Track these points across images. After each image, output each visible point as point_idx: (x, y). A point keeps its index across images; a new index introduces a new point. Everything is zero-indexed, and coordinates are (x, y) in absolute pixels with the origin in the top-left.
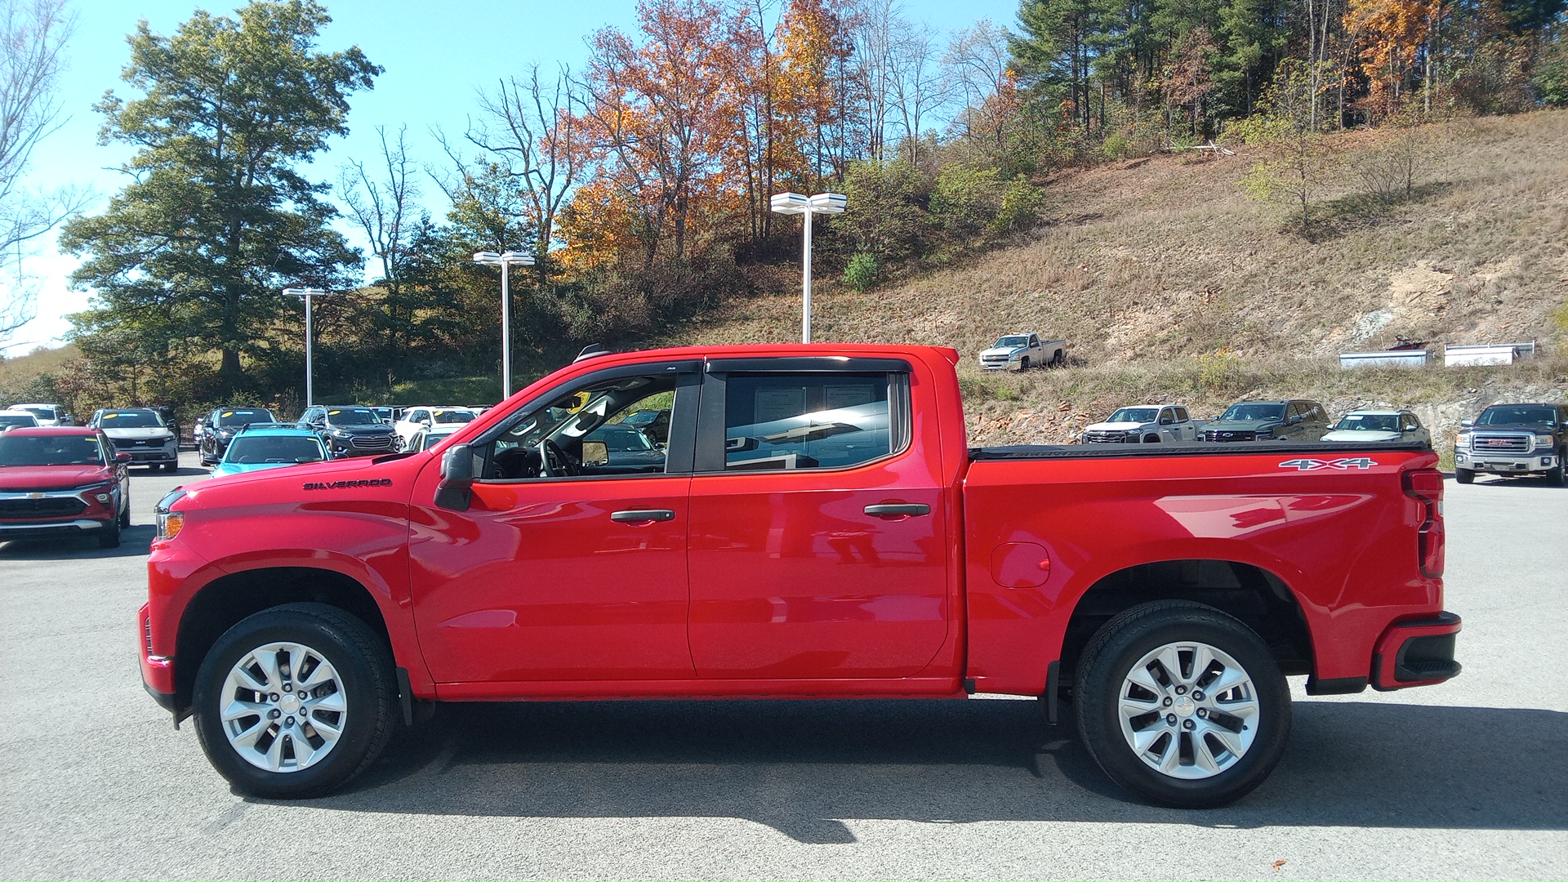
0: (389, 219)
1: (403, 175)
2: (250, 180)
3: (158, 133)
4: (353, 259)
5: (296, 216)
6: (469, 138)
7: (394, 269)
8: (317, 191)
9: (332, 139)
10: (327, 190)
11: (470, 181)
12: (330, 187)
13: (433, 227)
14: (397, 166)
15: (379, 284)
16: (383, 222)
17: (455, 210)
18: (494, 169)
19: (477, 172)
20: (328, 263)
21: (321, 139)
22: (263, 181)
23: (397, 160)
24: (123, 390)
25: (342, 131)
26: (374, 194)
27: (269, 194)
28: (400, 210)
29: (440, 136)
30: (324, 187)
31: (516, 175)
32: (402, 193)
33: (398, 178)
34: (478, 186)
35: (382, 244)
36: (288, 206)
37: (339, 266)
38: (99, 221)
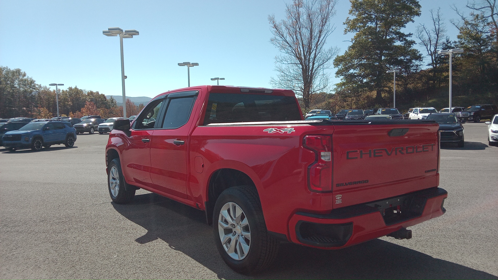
0: (434, 42)
1: (439, 26)
2: (386, 37)
3: (360, 27)
4: (419, 58)
5: (401, 46)
6: (468, 7)
7: (435, 60)
8: (408, 37)
9: (416, 18)
10: (411, 36)
11: (467, 23)
12: (412, 34)
13: (450, 42)
14: (437, 23)
15: (429, 65)
16: (431, 43)
17: (460, 34)
18: (477, 16)
19: (470, 19)
20: (410, 61)
21: (412, 19)
22: (390, 36)
23: (436, 21)
24: (348, 105)
25: (418, 15)
26: (429, 35)
27: (392, 40)
28: (438, 38)
29: (455, 9)
30: (410, 35)
31: (486, 17)
32: (438, 32)
33: (437, 27)
34: (470, 24)
35: (431, 51)
36: (398, 43)
37: (414, 61)
38: (342, 56)
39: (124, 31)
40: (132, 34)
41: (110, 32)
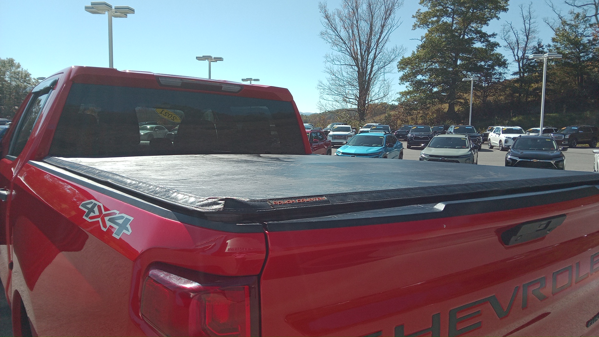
0: (522, 45)
1: (530, 25)
2: (464, 37)
3: (433, 23)
4: (503, 64)
5: (482, 49)
6: (567, 3)
7: (522, 67)
8: (491, 37)
9: (501, 14)
10: (495, 36)
11: (564, 23)
12: (496, 35)
13: (543, 46)
14: (527, 21)
15: (515, 74)
16: (519, 47)
17: (555, 37)
18: (578, 16)
19: (569, 18)
20: (492, 67)
21: (497, 15)
22: (469, 36)
23: (527, 18)
24: (412, 119)
25: (505, 10)
26: (517, 36)
27: (471, 40)
28: (527, 41)
29: (550, 4)
30: (494, 35)
31: (589, 17)
32: (528, 33)
33: (527, 26)
34: (568, 25)
35: (518, 57)
36: (478, 45)
37: (497, 68)
38: (409, 58)
39: (113, 8)
40: (124, 12)
41: (94, 9)
